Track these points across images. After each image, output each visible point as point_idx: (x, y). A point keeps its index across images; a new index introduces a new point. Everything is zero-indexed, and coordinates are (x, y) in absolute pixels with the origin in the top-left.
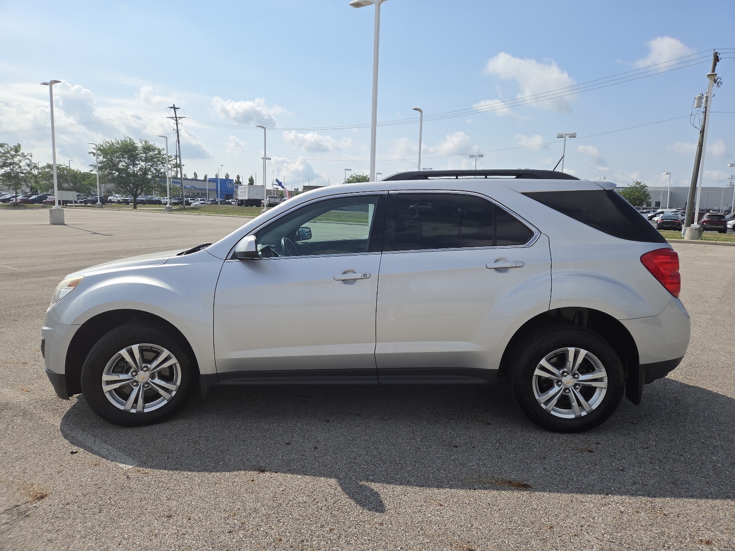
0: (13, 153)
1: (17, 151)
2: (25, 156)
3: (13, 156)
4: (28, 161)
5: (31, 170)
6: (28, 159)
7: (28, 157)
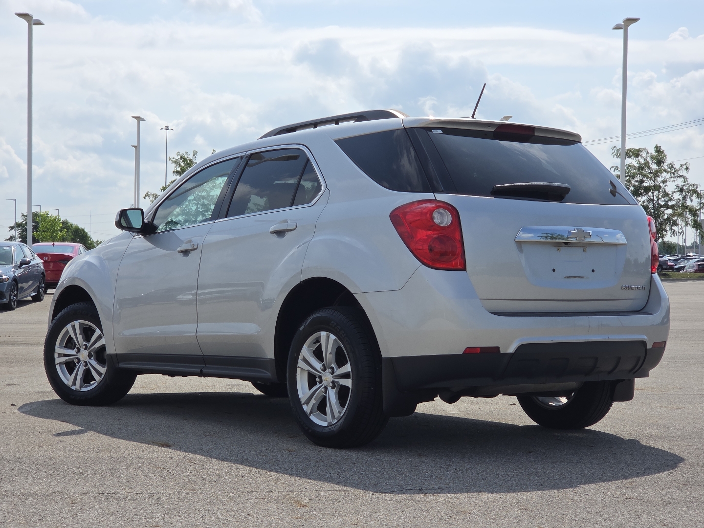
0: (654, 167)
1: (659, 162)
2: (677, 171)
3: (656, 174)
4: (680, 182)
5: (684, 198)
6: (681, 176)
7: (680, 173)
